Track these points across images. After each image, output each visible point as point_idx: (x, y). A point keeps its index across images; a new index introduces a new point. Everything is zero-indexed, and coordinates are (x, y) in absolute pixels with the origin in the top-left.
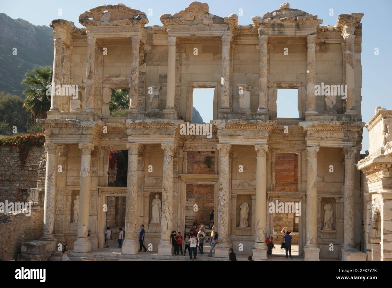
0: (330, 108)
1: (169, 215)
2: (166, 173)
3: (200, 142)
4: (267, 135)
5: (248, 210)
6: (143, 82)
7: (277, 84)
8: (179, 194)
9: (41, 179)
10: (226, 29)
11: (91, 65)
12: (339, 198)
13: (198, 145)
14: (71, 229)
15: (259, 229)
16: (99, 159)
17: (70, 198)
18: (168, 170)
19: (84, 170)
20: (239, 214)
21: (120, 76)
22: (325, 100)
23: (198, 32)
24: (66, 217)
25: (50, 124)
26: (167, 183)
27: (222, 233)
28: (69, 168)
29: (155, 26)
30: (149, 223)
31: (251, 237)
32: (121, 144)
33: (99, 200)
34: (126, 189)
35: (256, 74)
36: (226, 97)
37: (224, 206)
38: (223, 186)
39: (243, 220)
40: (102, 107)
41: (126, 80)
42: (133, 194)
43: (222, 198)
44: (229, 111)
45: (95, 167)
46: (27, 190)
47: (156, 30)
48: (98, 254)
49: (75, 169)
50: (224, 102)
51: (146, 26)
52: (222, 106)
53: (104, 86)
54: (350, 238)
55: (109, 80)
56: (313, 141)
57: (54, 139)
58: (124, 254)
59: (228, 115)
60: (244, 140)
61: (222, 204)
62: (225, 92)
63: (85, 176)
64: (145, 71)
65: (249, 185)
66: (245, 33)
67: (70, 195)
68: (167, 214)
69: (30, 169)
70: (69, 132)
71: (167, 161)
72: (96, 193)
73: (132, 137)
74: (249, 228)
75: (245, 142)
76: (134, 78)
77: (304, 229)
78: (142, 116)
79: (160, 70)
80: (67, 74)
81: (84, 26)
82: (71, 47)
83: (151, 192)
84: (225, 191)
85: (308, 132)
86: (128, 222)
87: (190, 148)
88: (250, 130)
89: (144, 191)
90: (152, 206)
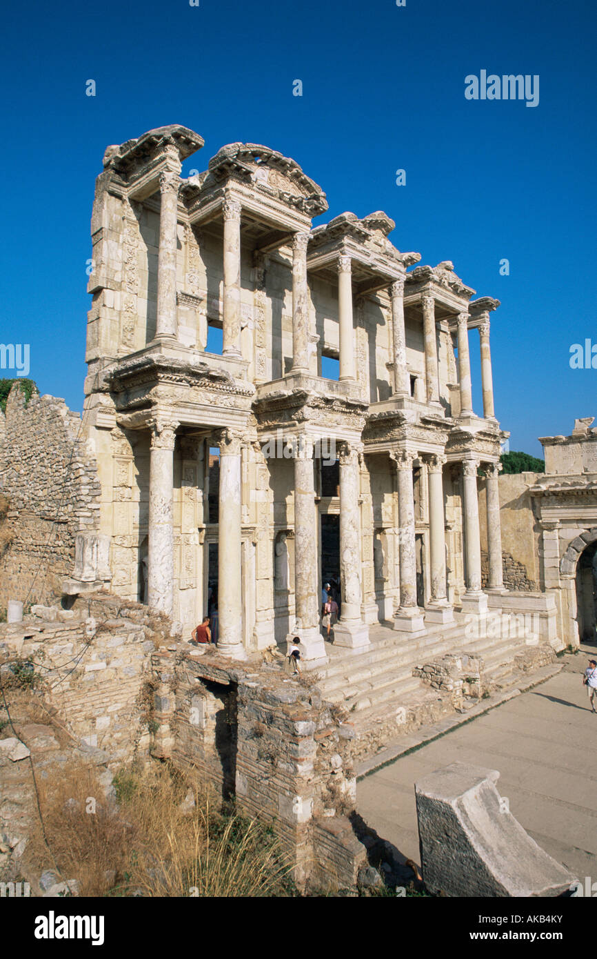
4: (446, 439)
9: (89, 510)
15: (442, 577)
16: (198, 465)
17: (135, 553)
23: (377, 263)
57: (176, 410)
67: (135, 548)
70: (211, 398)
72: (193, 539)
73: (311, 424)
85: (472, 440)
89: (269, 529)
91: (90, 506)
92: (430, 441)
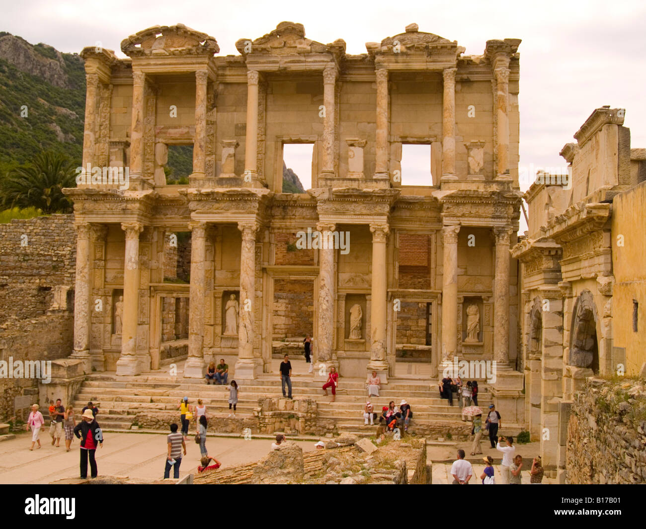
0: (475, 172)
1: (249, 322)
2: (245, 264)
3: (292, 221)
4: (387, 209)
5: (361, 315)
6: (212, 134)
7: (401, 137)
8: (264, 292)
9: (69, 273)
10: (329, 60)
11: (139, 112)
12: (489, 297)
13: (289, 224)
14: (112, 344)
15: (375, 341)
16: (151, 244)
17: (110, 299)
18: (248, 260)
19: (130, 260)
20: (348, 322)
21: (180, 127)
22: (469, 161)
23: (289, 64)
24: (105, 327)
25: (81, 195)
26: (247, 278)
27: (325, 348)
28: (109, 257)
29: (228, 56)
30: (222, 334)
31: (366, 353)
32: (181, 223)
33: (152, 303)
34: (189, 287)
35: (372, 124)
36: (330, 156)
37: (327, 310)
38: (325, 282)
39: (355, 329)
40: (154, 170)
41: (188, 133)
42: (198, 293)
43: (324, 298)
44: (333, 176)
45: (145, 255)
46: (51, 288)
47: (230, 62)
48: (150, 377)
49: (117, 258)
50: (327, 163)
51: (216, 55)
52: (324, 169)
53: (158, 140)
54: (502, 352)
55: (165, 133)
56: (452, 218)
57: (87, 216)
58: (186, 378)
59: (333, 182)
60: (354, 217)
61: (324, 307)
62: (328, 149)
63: (131, 269)
64: (215, 120)
65: (362, 280)
66: (357, 66)
67: (110, 296)
68: (247, 322)
69: (55, 259)
70: (108, 207)
71: (247, 247)
72: (147, 293)
73: (197, 213)
74: (363, 340)
75: (356, 220)
76: (200, 129)
77: (439, 341)
78: (210, 184)
79: (236, 117)
80: (105, 124)
81: (128, 55)
82: (111, 86)
83: (225, 291)
84: (329, 290)
85: (444, 205)
86: (192, 334)
87: (279, 228)
88: (364, 203)
89: (215, 289)
90: (226, 311)
91: (69, 271)
92: (357, 213)
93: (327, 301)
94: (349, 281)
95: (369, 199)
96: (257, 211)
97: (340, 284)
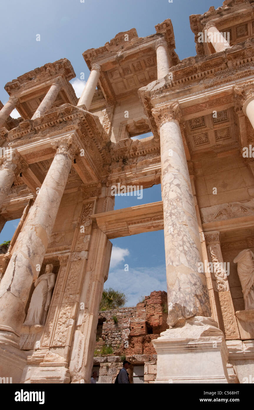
1: (26, 252)
3: (133, 169)
38: (171, 162)
60: (206, 91)
68: (22, 251)
75: (210, 92)
93: (178, 185)
94: (220, 213)
95: (223, 66)
96: (77, 127)
97: (205, 220)
